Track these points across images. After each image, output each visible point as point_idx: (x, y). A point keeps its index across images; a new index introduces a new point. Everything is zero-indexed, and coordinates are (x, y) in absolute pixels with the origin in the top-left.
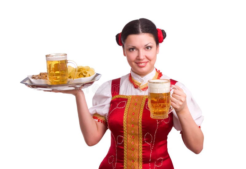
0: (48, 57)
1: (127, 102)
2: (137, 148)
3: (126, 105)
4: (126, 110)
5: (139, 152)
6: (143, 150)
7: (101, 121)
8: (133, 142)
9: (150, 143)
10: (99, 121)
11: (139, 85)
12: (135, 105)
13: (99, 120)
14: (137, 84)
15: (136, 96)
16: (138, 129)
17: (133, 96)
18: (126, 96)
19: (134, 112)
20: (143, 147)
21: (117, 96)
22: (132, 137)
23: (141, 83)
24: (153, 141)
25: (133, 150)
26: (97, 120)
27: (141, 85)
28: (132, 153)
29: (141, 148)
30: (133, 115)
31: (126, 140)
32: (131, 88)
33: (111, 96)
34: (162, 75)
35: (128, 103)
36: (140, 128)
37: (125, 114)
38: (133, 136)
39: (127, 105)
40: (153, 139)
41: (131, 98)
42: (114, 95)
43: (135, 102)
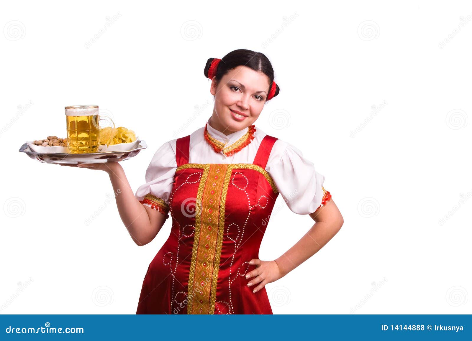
0: (68, 110)
1: (202, 174)
2: (214, 246)
3: (200, 179)
4: (201, 186)
5: (216, 251)
6: (223, 249)
7: (157, 206)
8: (208, 235)
9: (235, 240)
10: (152, 208)
11: (221, 147)
12: (216, 179)
13: (153, 205)
14: (219, 146)
15: (216, 164)
16: (219, 216)
17: (211, 165)
18: (201, 165)
19: (213, 190)
20: (223, 244)
21: (186, 166)
22: (208, 228)
23: (224, 143)
24: (240, 236)
25: (208, 247)
26: (150, 206)
27: (225, 147)
28: (205, 252)
29: (220, 247)
30: (212, 194)
31: (198, 231)
32: (209, 151)
33: (176, 165)
34: (255, 130)
35: (204, 175)
36: (223, 215)
37: (199, 192)
38: (210, 227)
39: (202, 178)
40: (241, 233)
41: (208, 168)
42: (181, 164)
43: (215, 175)
